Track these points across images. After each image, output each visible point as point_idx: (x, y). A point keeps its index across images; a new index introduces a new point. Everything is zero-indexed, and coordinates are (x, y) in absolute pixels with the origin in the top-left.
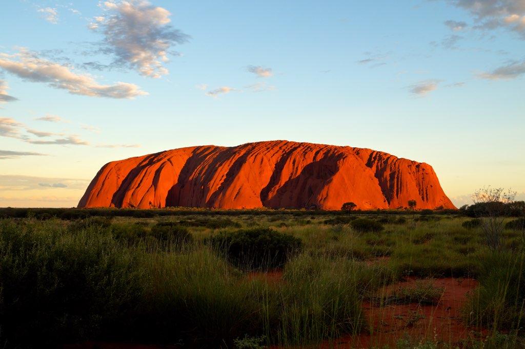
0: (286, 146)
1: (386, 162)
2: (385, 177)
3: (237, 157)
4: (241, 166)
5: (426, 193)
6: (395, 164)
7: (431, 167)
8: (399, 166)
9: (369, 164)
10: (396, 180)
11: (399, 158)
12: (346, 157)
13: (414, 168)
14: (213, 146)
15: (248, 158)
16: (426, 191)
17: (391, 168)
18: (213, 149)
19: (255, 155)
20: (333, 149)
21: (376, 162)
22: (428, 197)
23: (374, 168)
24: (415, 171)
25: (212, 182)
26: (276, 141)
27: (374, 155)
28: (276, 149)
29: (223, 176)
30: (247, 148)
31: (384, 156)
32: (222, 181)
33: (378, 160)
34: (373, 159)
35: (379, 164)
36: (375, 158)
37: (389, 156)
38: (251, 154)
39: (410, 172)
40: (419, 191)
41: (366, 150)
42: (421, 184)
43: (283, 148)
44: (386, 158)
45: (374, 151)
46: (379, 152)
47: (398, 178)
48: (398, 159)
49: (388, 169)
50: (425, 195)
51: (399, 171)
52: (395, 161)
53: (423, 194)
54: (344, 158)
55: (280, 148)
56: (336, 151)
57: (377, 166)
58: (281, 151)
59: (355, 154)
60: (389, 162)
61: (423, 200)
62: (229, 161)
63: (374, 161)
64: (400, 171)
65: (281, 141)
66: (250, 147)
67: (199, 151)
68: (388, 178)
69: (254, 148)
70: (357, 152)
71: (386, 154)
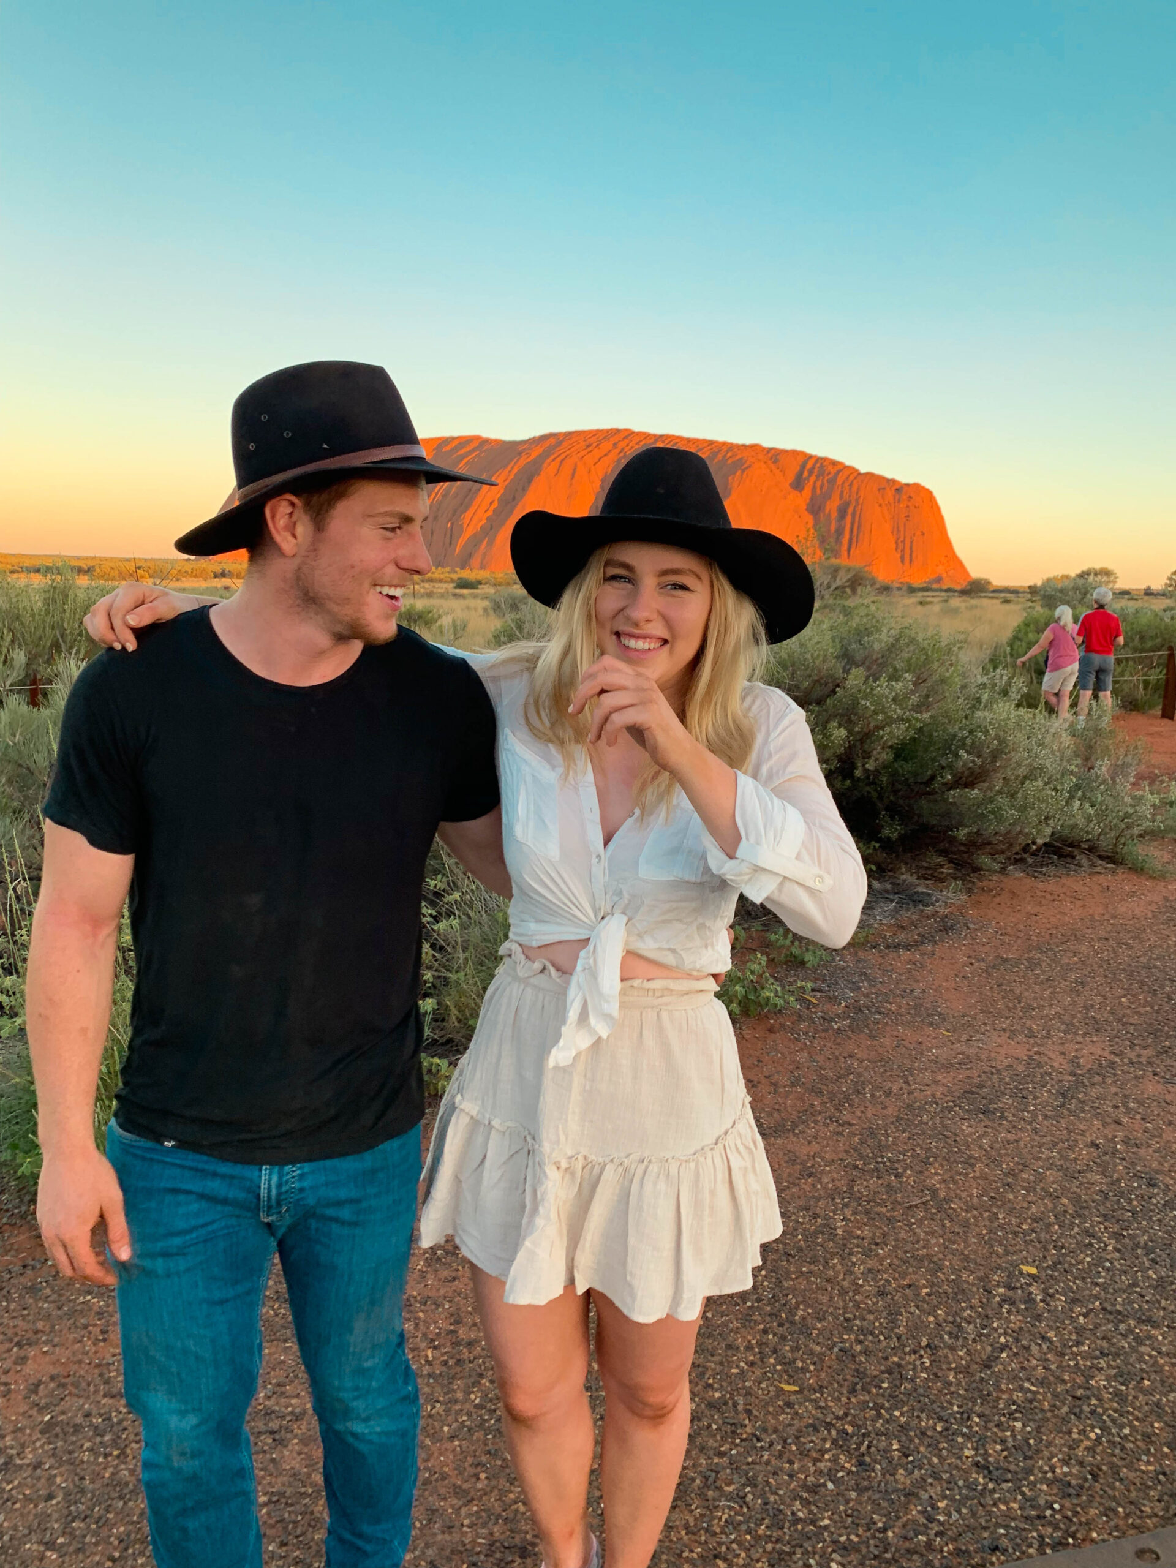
0: (627, 441)
1: (832, 481)
2: (827, 511)
3: (523, 461)
4: (530, 480)
5: (911, 548)
6: (851, 485)
7: (930, 493)
8: (858, 490)
9: (798, 484)
10: (849, 519)
11: (863, 470)
12: (749, 467)
13: (890, 493)
14: (478, 438)
15: (545, 465)
16: (912, 542)
17: (842, 492)
18: (476, 444)
19: (559, 459)
20: (725, 448)
21: (813, 479)
22: (914, 555)
23: (807, 492)
24: (892, 501)
25: (469, 513)
26: (608, 431)
27: (809, 466)
28: (607, 446)
29: (491, 503)
30: (547, 444)
31: (830, 468)
32: (490, 513)
33: (818, 476)
34: (806, 474)
35: (819, 484)
36: (811, 472)
37: (840, 467)
38: (553, 457)
39: (881, 501)
40: (897, 543)
41: (795, 453)
42: (902, 529)
43: (622, 445)
44: (833, 471)
45: (811, 457)
46: (822, 459)
47: (854, 514)
48: (860, 474)
49: (836, 496)
50: (907, 551)
51: (857, 501)
52: (851, 477)
53: (903, 550)
54: (743, 471)
55: (615, 445)
56: (729, 455)
57: (814, 489)
58: (617, 451)
59: (770, 462)
60: (839, 482)
61: (903, 561)
62: (507, 471)
63: (808, 478)
64: (861, 500)
65: (617, 431)
66: (553, 441)
67: (448, 448)
68: (835, 515)
69: (560, 443)
70: (775, 456)
71: (834, 463)
